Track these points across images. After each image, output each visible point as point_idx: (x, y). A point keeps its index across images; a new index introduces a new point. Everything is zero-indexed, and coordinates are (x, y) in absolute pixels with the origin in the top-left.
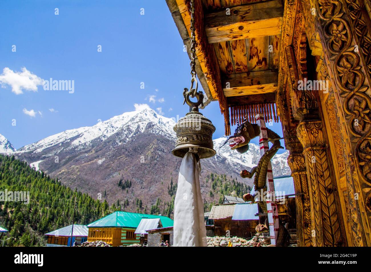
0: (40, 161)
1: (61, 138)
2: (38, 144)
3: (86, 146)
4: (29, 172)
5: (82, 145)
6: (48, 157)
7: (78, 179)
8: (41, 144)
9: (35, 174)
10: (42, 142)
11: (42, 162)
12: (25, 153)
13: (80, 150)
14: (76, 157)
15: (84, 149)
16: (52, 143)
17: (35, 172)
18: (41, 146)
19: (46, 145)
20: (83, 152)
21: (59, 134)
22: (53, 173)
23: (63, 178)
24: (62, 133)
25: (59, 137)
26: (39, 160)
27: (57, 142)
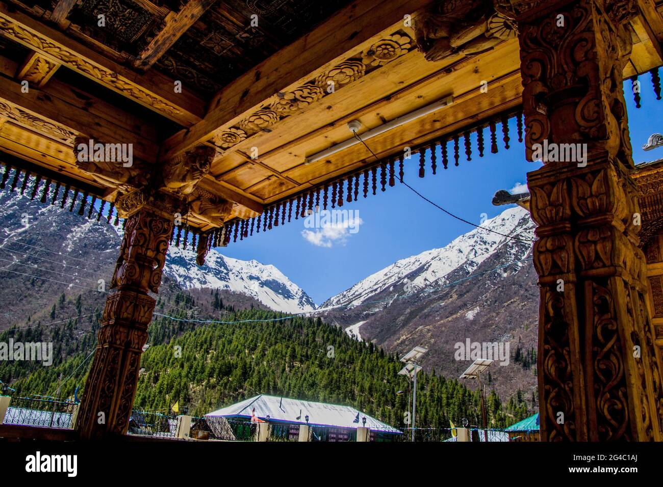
0: (361, 323)
1: (391, 277)
2: (352, 292)
3: (439, 286)
4: (348, 344)
5: (430, 285)
6: (373, 314)
7: (433, 351)
8: (357, 291)
9: (359, 347)
10: (358, 288)
11: (364, 324)
12: (333, 310)
13: (429, 295)
14: (423, 310)
15: (435, 293)
16: (375, 287)
17: (358, 344)
18: (357, 295)
19: (367, 291)
20: (435, 299)
21: (386, 270)
22: (386, 343)
23: (405, 351)
24: (391, 267)
25: (386, 275)
26: (358, 321)
27: (385, 284)
